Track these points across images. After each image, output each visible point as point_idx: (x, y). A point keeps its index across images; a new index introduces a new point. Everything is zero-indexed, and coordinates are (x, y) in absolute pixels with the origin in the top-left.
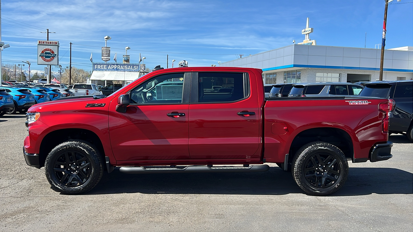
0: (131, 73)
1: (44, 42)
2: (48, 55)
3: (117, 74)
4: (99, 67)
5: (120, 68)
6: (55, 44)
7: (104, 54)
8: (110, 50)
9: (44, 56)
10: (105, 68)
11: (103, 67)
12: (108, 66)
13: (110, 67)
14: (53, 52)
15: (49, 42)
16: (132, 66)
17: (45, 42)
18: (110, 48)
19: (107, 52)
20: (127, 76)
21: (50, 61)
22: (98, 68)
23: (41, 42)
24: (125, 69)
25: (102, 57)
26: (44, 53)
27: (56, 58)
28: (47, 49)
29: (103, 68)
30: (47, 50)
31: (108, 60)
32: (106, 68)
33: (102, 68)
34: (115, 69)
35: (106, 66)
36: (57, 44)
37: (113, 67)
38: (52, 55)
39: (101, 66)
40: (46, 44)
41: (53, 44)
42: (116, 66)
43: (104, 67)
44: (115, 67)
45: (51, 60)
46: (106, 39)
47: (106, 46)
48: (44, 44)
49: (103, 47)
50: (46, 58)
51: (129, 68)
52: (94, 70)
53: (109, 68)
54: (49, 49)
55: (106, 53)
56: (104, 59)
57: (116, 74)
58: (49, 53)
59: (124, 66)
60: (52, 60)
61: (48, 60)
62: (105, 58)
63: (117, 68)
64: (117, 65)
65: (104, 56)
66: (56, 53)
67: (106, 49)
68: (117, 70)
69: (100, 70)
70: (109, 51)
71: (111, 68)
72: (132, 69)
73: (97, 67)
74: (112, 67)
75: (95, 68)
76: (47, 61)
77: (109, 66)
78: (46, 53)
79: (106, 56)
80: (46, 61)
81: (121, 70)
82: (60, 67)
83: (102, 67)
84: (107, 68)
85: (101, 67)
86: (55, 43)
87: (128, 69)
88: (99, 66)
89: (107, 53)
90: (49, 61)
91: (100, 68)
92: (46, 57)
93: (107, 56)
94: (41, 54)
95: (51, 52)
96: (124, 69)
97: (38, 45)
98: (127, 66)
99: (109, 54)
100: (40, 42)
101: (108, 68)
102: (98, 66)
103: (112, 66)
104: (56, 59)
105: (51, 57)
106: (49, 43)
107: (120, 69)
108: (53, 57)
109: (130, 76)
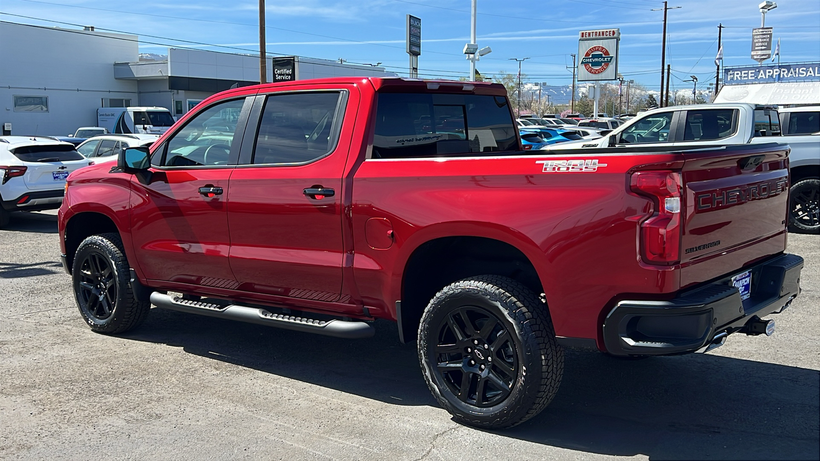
0: (814, 85)
1: (591, 34)
2: (596, 60)
3: (778, 90)
4: (738, 76)
5: (787, 74)
6: (612, 36)
7: (757, 45)
8: (771, 35)
9: (590, 62)
10: (751, 77)
11: (746, 75)
12: (759, 71)
13: (763, 74)
14: (607, 53)
15: (600, 32)
16: (817, 68)
17: (593, 33)
18: (771, 28)
19: (764, 40)
20: (803, 92)
21: (601, 72)
22: (735, 79)
23: (586, 35)
24: (800, 75)
25: (753, 53)
26: (591, 57)
27: (612, 64)
28: (595, 47)
29: (747, 78)
30: (595, 50)
31: (766, 59)
32: (754, 76)
33: (744, 77)
34: (774, 77)
35: (754, 71)
36: (615, 36)
37: (770, 74)
38: (604, 59)
39: (743, 72)
40: (594, 37)
41: (608, 36)
42: (778, 70)
43: (750, 75)
44: (775, 74)
45: (602, 69)
46: (762, 8)
47: (762, 26)
48: (591, 37)
49: (755, 29)
50: (592, 67)
51: (809, 74)
52: (726, 84)
53: (760, 76)
54: (599, 47)
55: (762, 42)
56: (755, 57)
57: (776, 88)
58: (600, 56)
59: (797, 69)
60: (605, 69)
61: (597, 70)
62: (760, 53)
63: (780, 74)
64: (780, 67)
65: (756, 48)
66: (612, 54)
67: (763, 32)
68: (780, 79)
69: (739, 83)
70: (768, 36)
71: (765, 76)
72: (816, 75)
73: (732, 76)
74: (767, 74)
75: (729, 80)
76: (595, 73)
77: (762, 72)
78: (594, 56)
79: (762, 50)
80: (593, 73)
81: (789, 80)
82: (693, 80)
83: (743, 75)
84: (757, 78)
85: (741, 77)
86: (612, 32)
87: (807, 76)
88: (737, 74)
89: (765, 42)
90: (599, 73)
91: (739, 79)
92: (594, 64)
93: (763, 48)
94: (584, 58)
95: (603, 52)
96: (797, 76)
97: (580, 40)
98: (805, 69)
99: (769, 43)
100: (583, 33)
101: (759, 78)
102: (736, 72)
103: (767, 71)
104: (612, 66)
105: (603, 64)
106: (599, 35)
107: (786, 76)
108: (607, 63)
109: (811, 92)
